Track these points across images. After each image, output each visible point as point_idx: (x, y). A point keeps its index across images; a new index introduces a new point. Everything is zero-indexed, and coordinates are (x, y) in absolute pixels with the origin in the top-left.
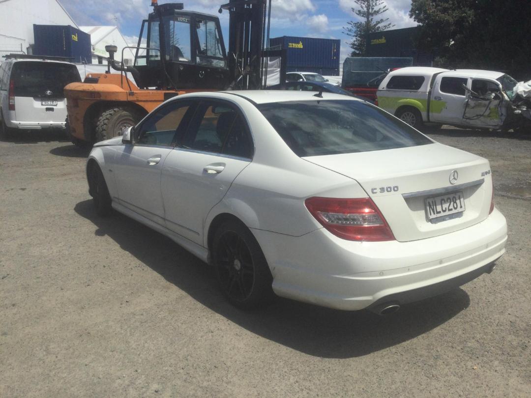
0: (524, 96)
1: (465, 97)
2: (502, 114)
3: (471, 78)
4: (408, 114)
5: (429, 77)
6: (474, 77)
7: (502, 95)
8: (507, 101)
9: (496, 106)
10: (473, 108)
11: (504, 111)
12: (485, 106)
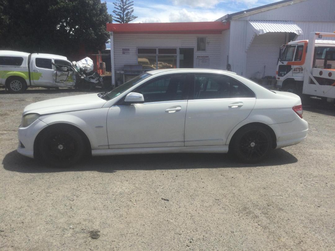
0: (83, 69)
1: (53, 70)
2: (74, 79)
3: (53, 59)
4: (16, 82)
5: (26, 58)
6: (55, 58)
7: (73, 69)
8: (76, 72)
9: (71, 75)
10: (60, 76)
11: (74, 77)
12: (66, 75)
